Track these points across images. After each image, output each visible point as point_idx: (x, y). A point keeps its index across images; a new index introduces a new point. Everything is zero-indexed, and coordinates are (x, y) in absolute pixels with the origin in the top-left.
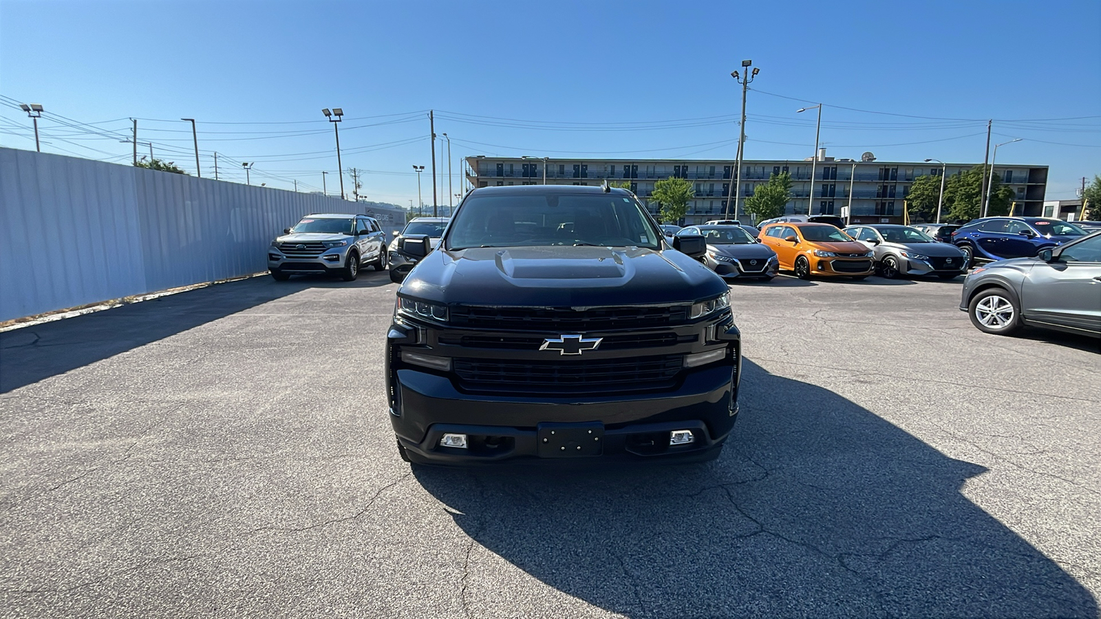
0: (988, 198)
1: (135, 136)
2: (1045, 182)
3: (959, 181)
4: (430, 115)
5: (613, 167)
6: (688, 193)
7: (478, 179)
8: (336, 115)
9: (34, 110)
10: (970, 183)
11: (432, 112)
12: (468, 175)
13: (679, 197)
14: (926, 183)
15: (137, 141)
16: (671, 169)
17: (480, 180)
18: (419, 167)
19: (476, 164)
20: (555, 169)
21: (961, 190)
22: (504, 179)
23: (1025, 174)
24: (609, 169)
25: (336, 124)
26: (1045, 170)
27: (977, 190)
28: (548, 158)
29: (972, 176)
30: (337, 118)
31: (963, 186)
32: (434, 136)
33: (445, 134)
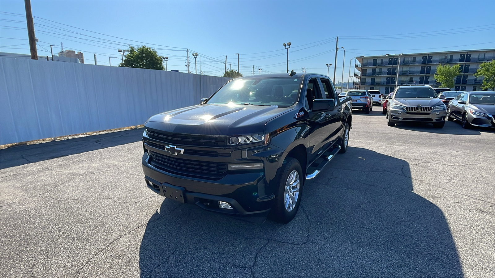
1: (226, 62)
4: (336, 39)
5: (452, 56)
7: (361, 68)
8: (288, 45)
9: (196, 55)
11: (337, 38)
12: (356, 66)
15: (227, 63)
17: (363, 69)
18: (329, 65)
19: (361, 61)
20: (410, 59)
22: (376, 67)
24: (449, 57)
25: (288, 50)
28: (402, 54)
30: (289, 47)
32: (337, 49)
33: (343, 48)
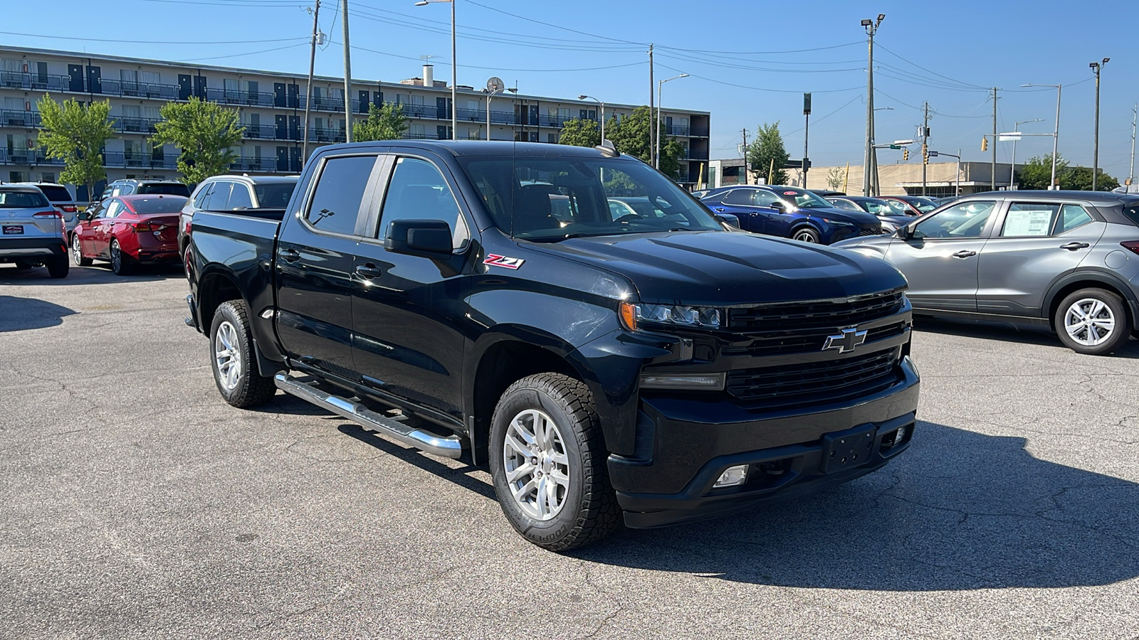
0: (658, 156)
2: (708, 135)
3: (619, 130)
5: (43, 66)
6: (231, 130)
10: (633, 133)
13: (215, 138)
14: (579, 130)
16: (173, 81)
21: (623, 143)
23: (686, 123)
26: (706, 117)
27: (642, 144)
29: (634, 123)
31: (625, 137)
